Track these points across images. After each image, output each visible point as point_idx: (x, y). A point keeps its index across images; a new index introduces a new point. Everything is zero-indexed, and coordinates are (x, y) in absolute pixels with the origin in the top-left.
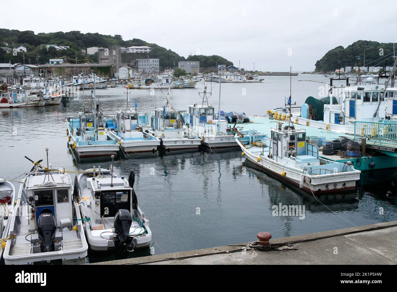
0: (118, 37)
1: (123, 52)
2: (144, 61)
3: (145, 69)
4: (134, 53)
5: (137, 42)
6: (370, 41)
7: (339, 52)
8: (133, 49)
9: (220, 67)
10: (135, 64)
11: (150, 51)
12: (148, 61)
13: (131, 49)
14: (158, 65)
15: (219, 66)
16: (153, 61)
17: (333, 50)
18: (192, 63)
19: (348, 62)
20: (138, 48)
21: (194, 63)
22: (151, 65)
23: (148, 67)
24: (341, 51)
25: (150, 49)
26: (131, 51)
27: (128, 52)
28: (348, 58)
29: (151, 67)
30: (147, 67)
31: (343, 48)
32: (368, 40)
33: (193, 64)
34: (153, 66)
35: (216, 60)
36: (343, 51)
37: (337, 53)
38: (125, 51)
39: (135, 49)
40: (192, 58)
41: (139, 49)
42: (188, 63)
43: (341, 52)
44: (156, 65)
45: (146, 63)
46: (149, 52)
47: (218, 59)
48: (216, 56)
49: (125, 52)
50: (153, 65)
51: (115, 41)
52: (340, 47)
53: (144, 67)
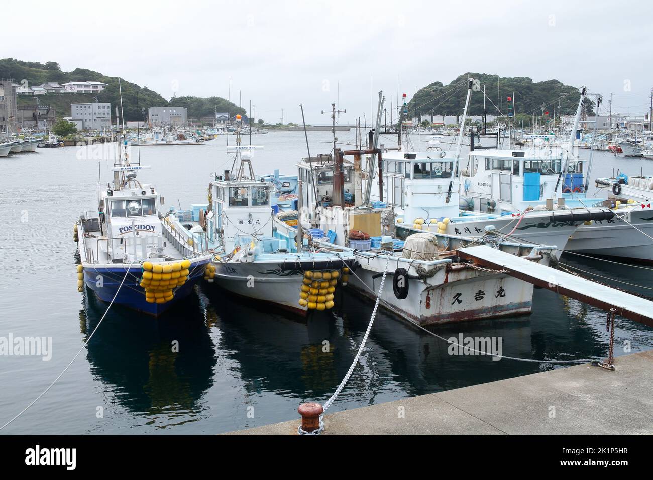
0: (52, 66)
1: (54, 91)
2: (83, 107)
3: (86, 120)
4: (74, 93)
5: (83, 75)
6: (484, 74)
7: (434, 91)
8: (72, 87)
9: (219, 118)
10: (47, 113)
11: (104, 89)
12: (90, 107)
13: (67, 86)
14: (108, 114)
15: (218, 116)
16: (99, 107)
17: (425, 88)
18: (170, 111)
19: (448, 107)
20: (82, 85)
21: (174, 111)
22: (95, 114)
23: (90, 117)
24: (437, 90)
25: (103, 87)
26: (69, 90)
27: (63, 92)
28: (448, 101)
29: (95, 117)
30: (88, 117)
31: (441, 85)
32: (482, 73)
33: (172, 111)
34: (99, 116)
35: (215, 104)
36: (441, 91)
37: (430, 93)
38: (57, 89)
39: (76, 87)
40: (178, 102)
41: (83, 87)
42: (164, 111)
43: (438, 92)
44: (104, 114)
45: (88, 111)
46: (101, 91)
47: (219, 103)
48: (218, 98)
49: (57, 92)
50: (99, 114)
51: (44, 73)
52: (437, 84)
53: (84, 117)
